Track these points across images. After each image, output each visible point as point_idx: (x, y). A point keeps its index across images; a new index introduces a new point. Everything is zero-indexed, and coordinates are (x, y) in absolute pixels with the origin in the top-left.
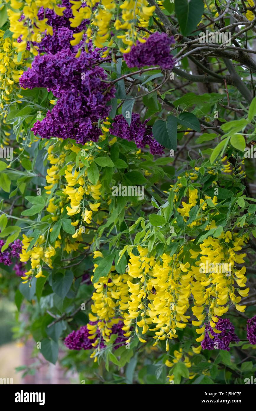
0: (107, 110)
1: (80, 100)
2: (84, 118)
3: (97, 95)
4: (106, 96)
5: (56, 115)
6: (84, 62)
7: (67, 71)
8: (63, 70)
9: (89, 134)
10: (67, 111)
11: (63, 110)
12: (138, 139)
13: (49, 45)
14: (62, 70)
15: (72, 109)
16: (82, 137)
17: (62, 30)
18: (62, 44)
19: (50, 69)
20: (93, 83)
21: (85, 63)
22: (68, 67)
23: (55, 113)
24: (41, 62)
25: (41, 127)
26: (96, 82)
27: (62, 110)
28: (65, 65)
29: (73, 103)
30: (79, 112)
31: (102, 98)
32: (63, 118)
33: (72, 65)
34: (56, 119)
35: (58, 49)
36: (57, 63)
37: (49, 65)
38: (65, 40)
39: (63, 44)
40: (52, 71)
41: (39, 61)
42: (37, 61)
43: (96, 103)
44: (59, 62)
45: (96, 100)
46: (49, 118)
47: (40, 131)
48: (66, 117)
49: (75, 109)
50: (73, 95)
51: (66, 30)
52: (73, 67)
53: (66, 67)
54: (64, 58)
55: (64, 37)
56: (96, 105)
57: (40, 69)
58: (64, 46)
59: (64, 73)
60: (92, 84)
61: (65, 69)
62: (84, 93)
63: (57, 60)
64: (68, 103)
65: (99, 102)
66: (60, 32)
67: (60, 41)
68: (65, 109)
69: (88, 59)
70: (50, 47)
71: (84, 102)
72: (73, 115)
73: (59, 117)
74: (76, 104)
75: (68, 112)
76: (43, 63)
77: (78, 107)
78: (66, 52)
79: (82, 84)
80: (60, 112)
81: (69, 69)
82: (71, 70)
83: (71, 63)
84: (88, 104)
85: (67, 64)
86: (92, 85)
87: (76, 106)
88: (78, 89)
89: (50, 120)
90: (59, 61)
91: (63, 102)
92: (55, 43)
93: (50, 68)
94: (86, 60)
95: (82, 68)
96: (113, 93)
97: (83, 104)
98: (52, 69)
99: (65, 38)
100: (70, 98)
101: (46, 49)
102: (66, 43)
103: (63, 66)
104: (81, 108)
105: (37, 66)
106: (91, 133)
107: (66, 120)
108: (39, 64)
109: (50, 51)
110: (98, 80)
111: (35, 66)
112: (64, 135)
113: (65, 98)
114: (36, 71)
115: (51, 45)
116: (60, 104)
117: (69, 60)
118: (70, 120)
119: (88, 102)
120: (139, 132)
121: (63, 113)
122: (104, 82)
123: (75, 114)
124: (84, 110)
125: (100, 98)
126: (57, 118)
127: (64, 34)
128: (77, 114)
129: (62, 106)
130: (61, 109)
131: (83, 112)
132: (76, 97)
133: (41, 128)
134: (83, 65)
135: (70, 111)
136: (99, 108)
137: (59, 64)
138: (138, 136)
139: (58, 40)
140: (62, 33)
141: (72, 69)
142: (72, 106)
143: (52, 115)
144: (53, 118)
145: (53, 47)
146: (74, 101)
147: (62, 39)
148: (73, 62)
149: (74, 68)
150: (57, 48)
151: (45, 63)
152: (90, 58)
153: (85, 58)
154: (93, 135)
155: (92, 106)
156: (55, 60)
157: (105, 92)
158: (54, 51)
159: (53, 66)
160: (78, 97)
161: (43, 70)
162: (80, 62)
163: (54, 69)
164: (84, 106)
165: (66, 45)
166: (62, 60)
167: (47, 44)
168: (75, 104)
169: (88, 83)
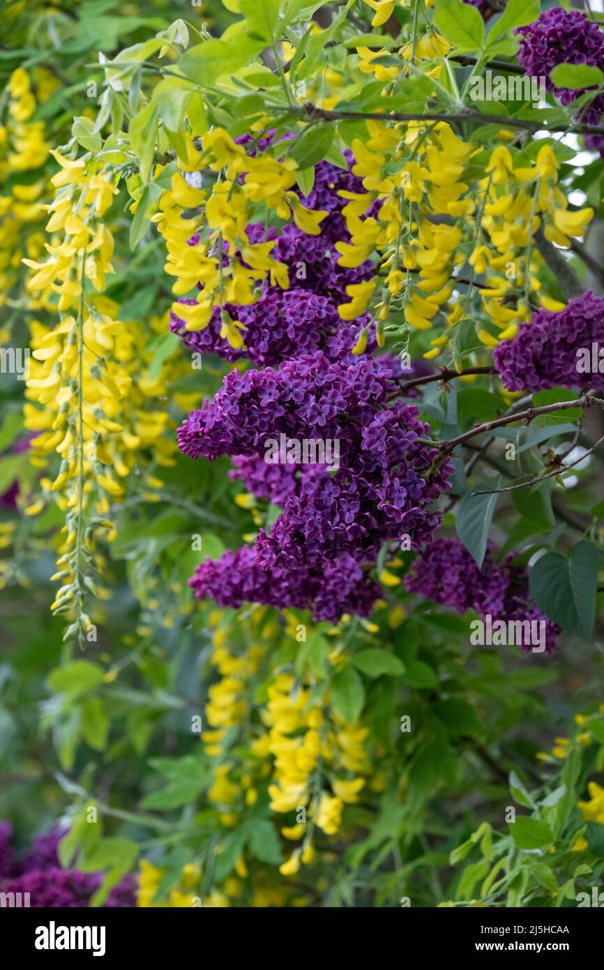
0: (431, 524)
1: (354, 496)
2: (365, 547)
3: (407, 480)
4: (429, 483)
5: (284, 540)
6: (367, 388)
7: (320, 414)
8: (309, 412)
10: (316, 529)
11: (306, 527)
13: (260, 338)
14: (305, 410)
15: (332, 522)
16: (332, 604)
17: (295, 297)
18: (297, 336)
19: (270, 410)
20: (396, 446)
21: (370, 392)
22: (323, 403)
23: (280, 536)
24: (242, 390)
26: (403, 443)
27: (302, 526)
28: (312, 398)
29: (334, 505)
30: (354, 531)
31: (419, 486)
32: (304, 550)
33: (334, 396)
34: (283, 552)
35: (286, 350)
36: (291, 391)
37: (266, 400)
38: (304, 324)
39: (301, 334)
40: (277, 415)
41: (238, 388)
42: (231, 389)
43: (403, 504)
44: (297, 390)
45: (405, 495)
47: (215, 586)
48: (312, 546)
49: (342, 520)
50: (334, 484)
51: (306, 298)
52: (336, 401)
53: (317, 401)
54: (308, 377)
55: (302, 316)
56: (404, 509)
57: (241, 409)
58: (303, 340)
59: (312, 418)
60: (393, 447)
61: (314, 408)
62: (364, 475)
63: (291, 385)
64: (319, 505)
65: (411, 501)
66: (291, 302)
67: (291, 327)
68: (311, 523)
69: (377, 380)
70: (262, 344)
71: (368, 503)
72: (336, 540)
73: (293, 547)
74: (345, 507)
75: (320, 531)
76: (251, 393)
77: (349, 517)
78: (313, 361)
79: (364, 447)
80: (297, 535)
81: (326, 408)
82: (331, 411)
83: (331, 392)
84: (380, 506)
85: (319, 392)
86: (393, 452)
87: (342, 514)
88: (349, 466)
89: (267, 556)
90: (296, 386)
91: (304, 504)
92: (279, 333)
93: (271, 405)
94: (373, 382)
95: (362, 404)
96: (447, 476)
97: (362, 509)
98: (275, 410)
99: (304, 318)
100: (326, 492)
101: (252, 349)
102: (307, 333)
103: (306, 399)
104: (358, 518)
105: (232, 402)
107: (313, 554)
108: (239, 395)
109: (264, 354)
110: (409, 438)
111: (227, 402)
112: (283, 596)
113: (311, 492)
114: (231, 415)
115: (267, 339)
117: (324, 382)
118: (326, 555)
119: (380, 500)
121: (306, 534)
122: (423, 445)
123: (340, 537)
124: (367, 523)
125: (414, 489)
126: (286, 549)
127: (303, 307)
128: (346, 536)
129: (302, 514)
130: (300, 523)
131: (363, 528)
132: (342, 489)
133: (218, 580)
134: (364, 395)
135: (326, 528)
136: (412, 518)
137: (297, 395)
139: (286, 325)
140: (298, 304)
141: (335, 407)
142: (333, 514)
144: (277, 552)
146: (337, 499)
147: (297, 321)
148: (337, 387)
149: (340, 404)
150: (282, 347)
151: (256, 393)
152: (383, 377)
153: (369, 378)
155: (392, 510)
156: (285, 384)
157: (428, 473)
158: (274, 357)
159: (281, 401)
160: (347, 487)
161: (249, 414)
162: (357, 387)
163: (281, 408)
164: (367, 514)
165: (309, 338)
166: (305, 383)
167: (255, 336)
168: (340, 507)
169: (380, 447)
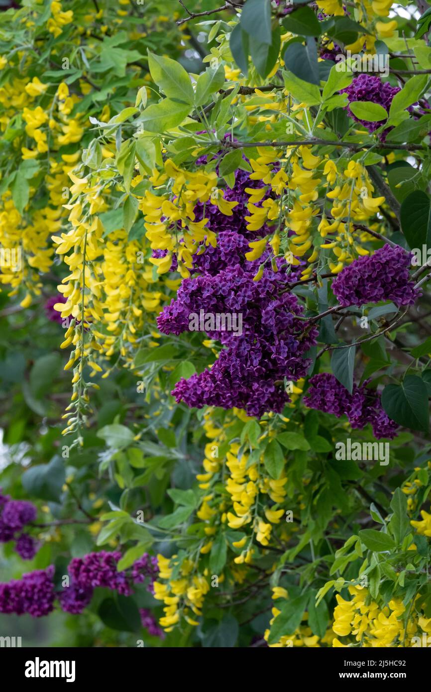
0: (304, 366)
1: (258, 349)
2: (266, 380)
3: (288, 341)
4: (302, 342)
5: (219, 376)
6: (265, 287)
7: (237, 302)
8: (230, 301)
9: (268, 400)
10: (237, 369)
11: (231, 367)
12: (352, 413)
13: (205, 261)
14: (229, 300)
15: (246, 365)
16: (257, 406)
17: (225, 235)
18: (226, 258)
19: (207, 300)
20: (281, 321)
21: (267, 289)
22: (239, 296)
23: (216, 373)
24: (192, 288)
25: (188, 389)
26: (285, 320)
27: (229, 367)
28: (233, 293)
29: (247, 355)
30: (259, 370)
31: (296, 345)
32: (230, 381)
33: (245, 292)
34: (218, 382)
35: (220, 267)
36: (220, 288)
37: (206, 294)
38: (230, 251)
39: (229, 257)
40: (212, 303)
41: (189, 287)
42: (185, 287)
43: (286, 355)
44: (224, 288)
45: (287, 350)
46: (208, 382)
47: (187, 395)
48: (235, 379)
49: (252, 364)
50: (248, 342)
51: (231, 235)
52: (247, 295)
53: (235, 295)
54: (230, 280)
55: (229, 246)
56: (287, 358)
57: (191, 299)
58: (230, 261)
59: (232, 305)
60: (279, 322)
61: (233, 298)
62: (264, 338)
63: (220, 285)
64: (238, 355)
65: (291, 353)
66: (223, 238)
67: (223, 253)
68: (234, 366)
69: (271, 282)
70: (206, 264)
71: (266, 354)
72: (248, 376)
73: (224, 380)
74: (253, 356)
75: (239, 370)
76: (197, 290)
77: (256, 362)
78: (234, 271)
79: (263, 322)
80: (226, 373)
81: (240, 299)
82: (244, 300)
83: (243, 289)
84: (273, 356)
85: (237, 289)
86: (279, 325)
87: (252, 361)
88: (255, 332)
89: (209, 385)
90: (223, 286)
91: (230, 354)
92: (216, 257)
93: (208, 297)
94: (268, 284)
95: (262, 296)
96: (314, 337)
97: (264, 358)
98: (211, 300)
99: (230, 248)
100: (243, 347)
101: (200, 268)
102: (232, 256)
103: (229, 294)
104: (261, 363)
105: (186, 295)
106: (271, 399)
107: (236, 384)
108: (190, 291)
109: (207, 270)
110: (290, 316)
111: (183, 295)
112: (227, 402)
113: (234, 347)
114: (186, 304)
115: (209, 261)
116: (225, 357)
117: (240, 283)
118: (243, 384)
119: (273, 353)
120: (355, 402)
121: (231, 372)
122: (299, 320)
123: (251, 374)
124: (266, 366)
125: (293, 347)
126: (220, 381)
127: (229, 241)
128: (254, 373)
129: (229, 360)
130: (227, 365)
131: (264, 369)
132: (252, 346)
133: (189, 392)
134: (263, 291)
135: (242, 369)
136: (291, 363)
137: (224, 291)
138: (353, 409)
139: (220, 252)
140: (226, 239)
141: (246, 299)
142: (247, 360)
143: (212, 376)
144: (214, 381)
145: (212, 264)
146: (249, 351)
147: (226, 250)
148: (247, 286)
149: (249, 297)
150: (219, 265)
151: (200, 290)
152: (275, 280)
153: (266, 281)
154: (275, 401)
155: (279, 359)
156: (217, 285)
157: (301, 336)
158: (214, 271)
159: (214, 295)
160: (255, 345)
161: (196, 302)
162: (259, 286)
163: (215, 299)
164: (266, 360)
165: (233, 259)
166: (229, 284)
167: (202, 260)
168: (250, 356)
169: (272, 322)
